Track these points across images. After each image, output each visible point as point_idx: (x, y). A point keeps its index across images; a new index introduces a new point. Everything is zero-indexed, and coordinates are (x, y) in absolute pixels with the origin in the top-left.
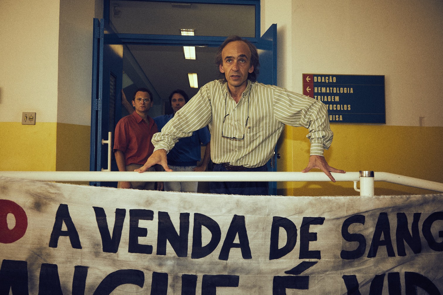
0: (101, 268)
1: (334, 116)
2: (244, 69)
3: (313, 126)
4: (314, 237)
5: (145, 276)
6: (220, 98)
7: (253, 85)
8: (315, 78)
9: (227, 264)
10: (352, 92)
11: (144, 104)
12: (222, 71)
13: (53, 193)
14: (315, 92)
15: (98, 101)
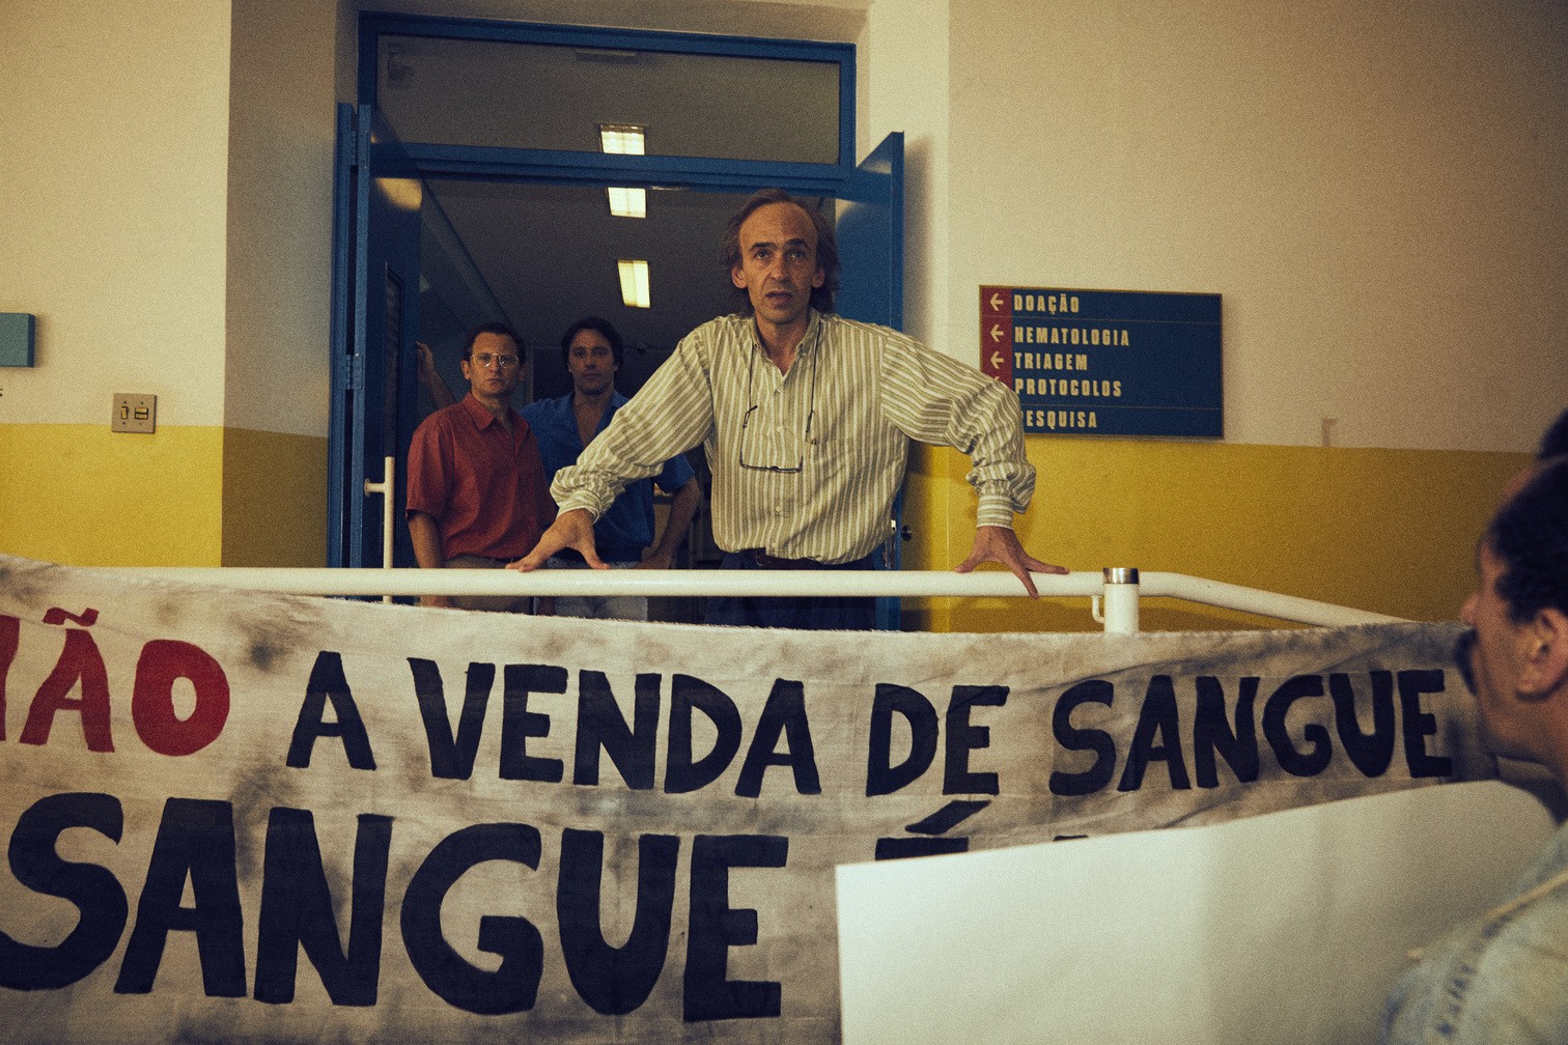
0: (428, 820)
1: (1072, 414)
2: (804, 275)
3: (983, 449)
4: (982, 737)
5: (542, 841)
6: (734, 365)
7: (827, 325)
8: (1018, 298)
9: (756, 805)
10: (1125, 341)
11: (499, 372)
12: (741, 284)
13: (304, 623)
14: (1017, 341)
15: (352, 360)
